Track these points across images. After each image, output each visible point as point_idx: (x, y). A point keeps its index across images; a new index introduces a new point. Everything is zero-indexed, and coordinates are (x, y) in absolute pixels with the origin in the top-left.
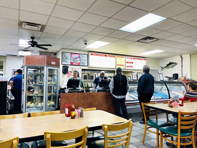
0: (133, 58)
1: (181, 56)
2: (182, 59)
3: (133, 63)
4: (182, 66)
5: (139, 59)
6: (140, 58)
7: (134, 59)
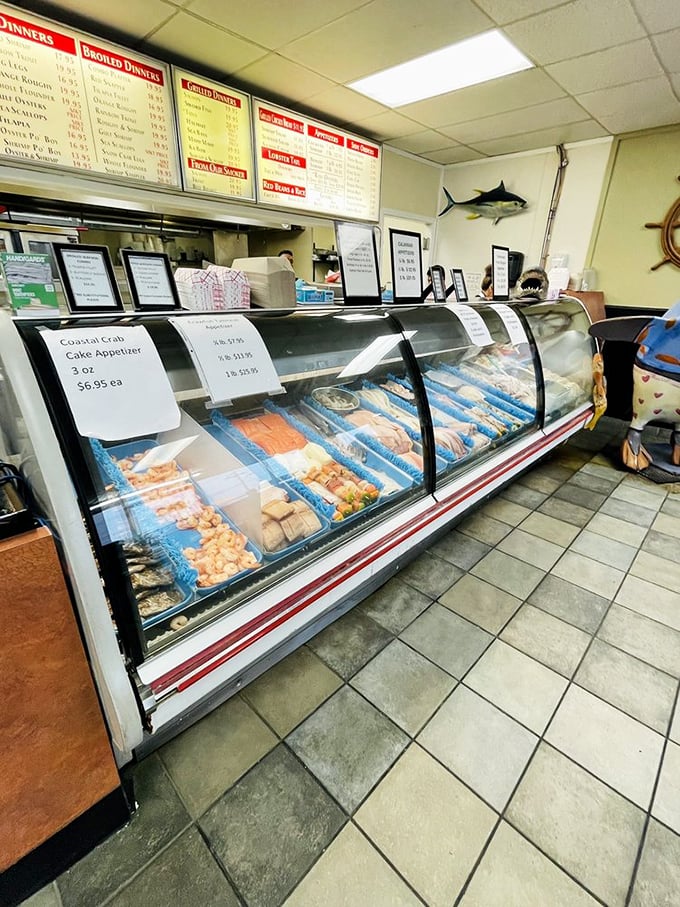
0: (307, 122)
1: (560, 148)
2: (562, 168)
3: (303, 163)
4: (553, 212)
5: (341, 142)
6: (346, 136)
7: (312, 131)
